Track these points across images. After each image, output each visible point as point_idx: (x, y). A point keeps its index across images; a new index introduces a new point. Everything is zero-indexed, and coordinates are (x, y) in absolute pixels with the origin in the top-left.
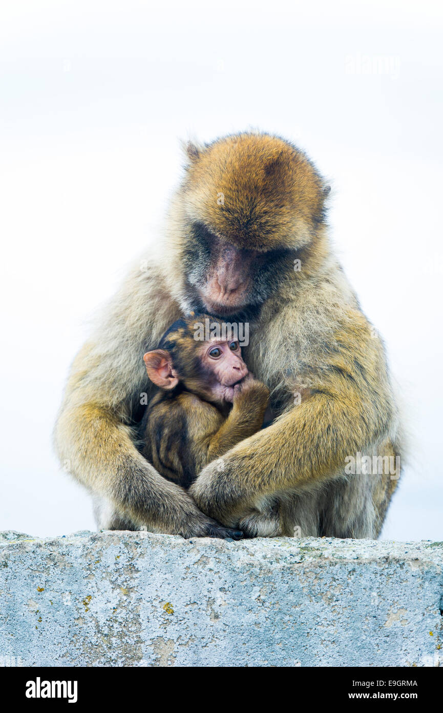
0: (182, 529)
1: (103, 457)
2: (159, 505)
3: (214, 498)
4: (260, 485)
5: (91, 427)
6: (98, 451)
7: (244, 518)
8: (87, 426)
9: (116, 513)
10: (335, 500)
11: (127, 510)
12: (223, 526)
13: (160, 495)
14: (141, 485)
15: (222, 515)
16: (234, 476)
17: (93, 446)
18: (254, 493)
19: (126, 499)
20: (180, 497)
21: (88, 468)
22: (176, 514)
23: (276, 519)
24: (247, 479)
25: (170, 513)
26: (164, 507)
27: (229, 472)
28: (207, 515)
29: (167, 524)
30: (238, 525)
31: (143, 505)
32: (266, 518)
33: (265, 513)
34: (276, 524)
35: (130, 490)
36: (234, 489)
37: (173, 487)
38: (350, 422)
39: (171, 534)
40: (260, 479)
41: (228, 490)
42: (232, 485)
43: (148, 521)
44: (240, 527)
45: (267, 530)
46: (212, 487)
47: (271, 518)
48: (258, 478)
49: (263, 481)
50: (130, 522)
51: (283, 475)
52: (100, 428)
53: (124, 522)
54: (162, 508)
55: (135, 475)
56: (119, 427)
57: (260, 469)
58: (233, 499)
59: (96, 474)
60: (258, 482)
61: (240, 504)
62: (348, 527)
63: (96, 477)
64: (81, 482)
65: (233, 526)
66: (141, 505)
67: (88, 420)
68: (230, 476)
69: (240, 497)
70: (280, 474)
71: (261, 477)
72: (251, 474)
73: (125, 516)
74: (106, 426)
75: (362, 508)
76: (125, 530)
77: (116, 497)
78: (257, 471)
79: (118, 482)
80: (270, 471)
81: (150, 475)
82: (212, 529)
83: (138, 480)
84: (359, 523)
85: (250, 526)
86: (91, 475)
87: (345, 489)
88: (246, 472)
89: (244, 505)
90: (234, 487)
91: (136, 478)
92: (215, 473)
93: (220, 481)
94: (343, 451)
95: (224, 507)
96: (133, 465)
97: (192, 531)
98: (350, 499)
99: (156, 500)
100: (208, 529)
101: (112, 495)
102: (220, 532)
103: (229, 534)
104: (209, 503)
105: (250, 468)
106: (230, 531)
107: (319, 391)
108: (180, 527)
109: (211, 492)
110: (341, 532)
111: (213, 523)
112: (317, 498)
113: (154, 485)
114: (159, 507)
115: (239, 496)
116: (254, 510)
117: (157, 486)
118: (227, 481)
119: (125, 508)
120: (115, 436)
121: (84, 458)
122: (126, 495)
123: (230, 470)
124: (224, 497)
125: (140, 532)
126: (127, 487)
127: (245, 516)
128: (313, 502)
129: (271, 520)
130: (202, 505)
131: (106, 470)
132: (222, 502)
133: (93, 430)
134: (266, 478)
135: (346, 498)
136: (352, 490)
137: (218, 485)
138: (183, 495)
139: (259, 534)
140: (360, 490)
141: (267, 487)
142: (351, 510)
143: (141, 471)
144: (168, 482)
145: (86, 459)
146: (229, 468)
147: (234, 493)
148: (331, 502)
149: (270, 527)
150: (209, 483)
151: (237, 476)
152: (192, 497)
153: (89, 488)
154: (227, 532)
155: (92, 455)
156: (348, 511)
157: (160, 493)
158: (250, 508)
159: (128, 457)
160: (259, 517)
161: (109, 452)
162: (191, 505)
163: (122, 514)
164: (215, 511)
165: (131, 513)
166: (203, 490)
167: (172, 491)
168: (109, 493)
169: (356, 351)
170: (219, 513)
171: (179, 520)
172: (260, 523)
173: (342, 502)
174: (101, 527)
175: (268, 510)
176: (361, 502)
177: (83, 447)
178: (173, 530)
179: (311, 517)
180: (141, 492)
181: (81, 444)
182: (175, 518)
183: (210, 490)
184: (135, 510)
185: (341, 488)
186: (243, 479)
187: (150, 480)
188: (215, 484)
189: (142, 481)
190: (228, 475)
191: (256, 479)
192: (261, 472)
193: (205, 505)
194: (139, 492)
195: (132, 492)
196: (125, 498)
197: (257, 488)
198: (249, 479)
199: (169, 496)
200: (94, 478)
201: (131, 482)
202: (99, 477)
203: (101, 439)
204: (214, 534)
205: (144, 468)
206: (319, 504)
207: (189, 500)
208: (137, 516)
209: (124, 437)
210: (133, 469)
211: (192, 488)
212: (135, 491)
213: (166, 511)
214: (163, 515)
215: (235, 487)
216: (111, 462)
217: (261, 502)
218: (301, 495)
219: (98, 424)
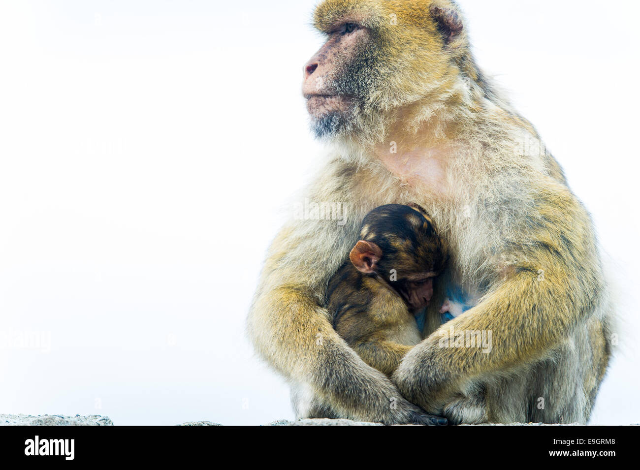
0: (384, 416)
1: (302, 342)
2: (360, 390)
3: (417, 383)
4: (464, 368)
5: (288, 311)
6: (297, 336)
7: (448, 404)
8: (284, 309)
9: (315, 399)
10: (545, 386)
11: (327, 395)
12: (427, 413)
13: (362, 380)
14: (343, 369)
15: (426, 401)
16: (437, 359)
17: (291, 331)
18: (459, 376)
19: (326, 384)
20: (383, 383)
21: (286, 353)
22: (379, 400)
23: (483, 406)
24: (451, 362)
25: (372, 399)
26: (366, 393)
27: (433, 355)
28: (410, 402)
29: (368, 411)
30: (442, 410)
31: (344, 390)
32: (471, 404)
33: (471, 398)
34: (482, 411)
35: (331, 375)
36: (438, 373)
37: (376, 373)
38: (556, 301)
39: (372, 422)
40: (464, 362)
41: (431, 374)
42: (436, 369)
43: (348, 407)
44: (445, 414)
45: (472, 417)
46: (415, 371)
47: (477, 405)
48: (462, 360)
49: (467, 363)
50: (329, 409)
51: (488, 357)
52: (298, 312)
53: (322, 409)
54: (364, 395)
55: (337, 359)
56: (317, 311)
57: (464, 352)
58: (437, 384)
59: (294, 359)
60: (462, 365)
61: (444, 388)
62: (557, 414)
63: (295, 363)
64: (278, 369)
65: (437, 412)
66: (341, 391)
67: (285, 303)
68: (433, 360)
69: (445, 381)
70: (485, 357)
71: (465, 359)
72: (455, 356)
73: (325, 402)
74: (304, 310)
75: (572, 395)
76: (323, 417)
77: (316, 382)
78: (461, 354)
79: (319, 366)
80: (474, 353)
81: (352, 360)
82: (414, 416)
83: (340, 364)
84: (569, 410)
85: (455, 412)
86: (289, 360)
87: (555, 375)
88: (449, 355)
89: (449, 389)
90: (437, 370)
91: (339, 362)
92: (418, 357)
93: (423, 365)
94: (549, 331)
95: (428, 392)
96: (335, 349)
97: (395, 418)
98: (560, 386)
99: (358, 386)
100: (411, 416)
101: (312, 380)
102: (423, 419)
103: (432, 421)
104: (412, 388)
105: (454, 351)
106: (433, 418)
107: (524, 269)
108: (382, 413)
109: (415, 377)
110: (550, 419)
111: (417, 410)
112: (526, 385)
113: (356, 369)
114: (361, 392)
115: (443, 380)
116: (460, 395)
117: (359, 371)
118: (430, 365)
119: (326, 393)
120: (313, 320)
121: (281, 343)
122: (327, 380)
123: (433, 354)
124: (428, 382)
125: (339, 419)
126: (328, 371)
127: (449, 402)
128: (522, 388)
129: (477, 407)
130: (405, 391)
131: (305, 355)
132: (426, 387)
133: (290, 314)
134: (470, 361)
135: (556, 384)
136: (562, 375)
137: (421, 369)
138: (386, 381)
139: (464, 421)
140: (571, 377)
141: (472, 369)
142: (561, 397)
143: (343, 355)
144: (371, 368)
145: (284, 345)
146: (432, 351)
147: (438, 377)
148: (541, 389)
149: (475, 414)
150: (412, 367)
151: (440, 359)
152: (395, 384)
153: (287, 375)
154: (431, 419)
155: (290, 340)
156: (557, 398)
157: (362, 378)
158: (455, 393)
159: (329, 341)
160: (465, 403)
161: (308, 337)
162: (394, 392)
163: (321, 399)
164: (418, 396)
165: (331, 398)
166: (406, 376)
167: (374, 377)
168: (309, 377)
169: (562, 224)
170: (422, 399)
171: (381, 407)
172: (465, 409)
173: (552, 388)
174: (299, 417)
175: (475, 396)
176: (571, 388)
177: (280, 332)
178: (375, 418)
179: (519, 404)
180: (343, 377)
181: (278, 329)
182: (377, 404)
183: (413, 374)
184: (336, 395)
185: (551, 375)
186: (447, 362)
187: (352, 364)
188: (418, 368)
189: (344, 365)
190: (431, 359)
191: (460, 362)
192: (465, 354)
193: (408, 390)
194: (340, 377)
195: (333, 377)
196: (326, 382)
197: (462, 370)
198: (453, 362)
199: (371, 381)
200: (292, 364)
201: (332, 366)
202: (298, 362)
203: (299, 323)
204: (417, 421)
205: (347, 352)
206: (528, 390)
207: (392, 386)
208: (337, 402)
209: (323, 321)
210: (335, 353)
211: (395, 374)
212: (336, 376)
213: (368, 397)
214: (364, 401)
215: (439, 371)
216: (311, 347)
217: (466, 386)
218: (509, 378)
219: (296, 308)
